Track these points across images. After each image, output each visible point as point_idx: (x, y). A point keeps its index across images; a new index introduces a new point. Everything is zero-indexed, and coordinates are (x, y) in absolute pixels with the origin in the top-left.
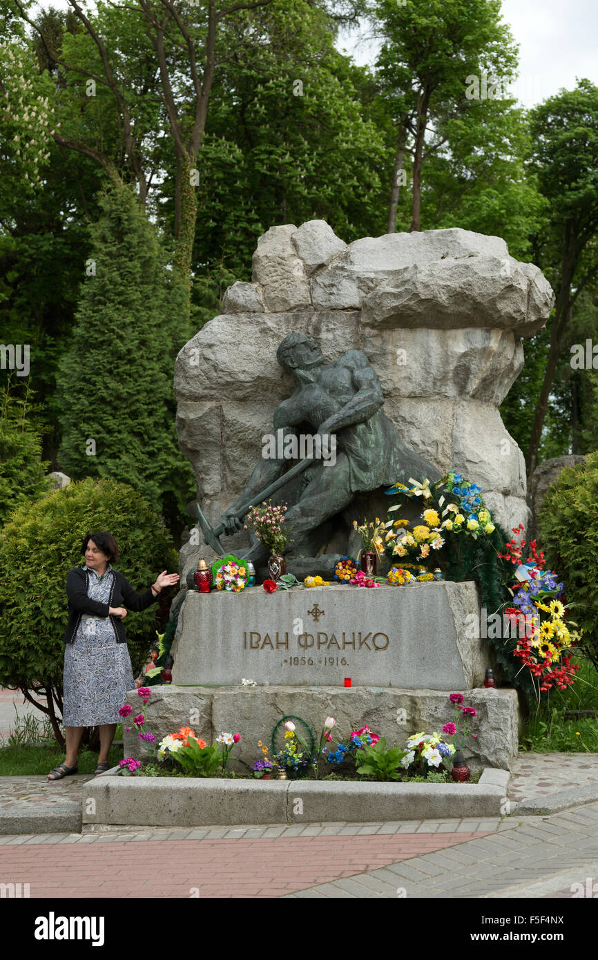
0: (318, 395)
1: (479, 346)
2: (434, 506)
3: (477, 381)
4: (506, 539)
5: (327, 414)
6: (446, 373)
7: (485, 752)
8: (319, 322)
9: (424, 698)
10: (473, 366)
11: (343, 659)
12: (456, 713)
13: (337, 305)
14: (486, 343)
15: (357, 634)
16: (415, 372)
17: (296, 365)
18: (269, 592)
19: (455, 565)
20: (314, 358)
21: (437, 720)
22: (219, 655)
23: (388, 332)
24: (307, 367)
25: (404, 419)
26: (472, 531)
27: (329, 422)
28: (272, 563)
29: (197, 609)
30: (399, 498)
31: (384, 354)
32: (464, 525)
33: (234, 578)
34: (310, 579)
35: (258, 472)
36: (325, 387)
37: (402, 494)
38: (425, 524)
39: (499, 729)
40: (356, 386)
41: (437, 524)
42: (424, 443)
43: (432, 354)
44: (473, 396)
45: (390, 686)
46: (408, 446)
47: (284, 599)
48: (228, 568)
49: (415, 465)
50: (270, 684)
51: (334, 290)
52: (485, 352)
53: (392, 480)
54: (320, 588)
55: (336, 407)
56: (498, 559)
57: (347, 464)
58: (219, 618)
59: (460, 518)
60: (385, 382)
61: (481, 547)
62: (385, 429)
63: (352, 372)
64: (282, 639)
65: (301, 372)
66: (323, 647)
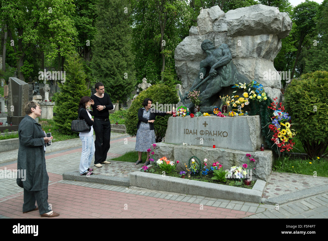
0: (211, 58)
1: (265, 40)
2: (247, 91)
3: (264, 52)
4: (271, 102)
5: (214, 63)
6: (254, 50)
7: (258, 174)
8: (215, 36)
9: (238, 154)
10: (263, 47)
11: (213, 139)
12: (248, 160)
13: (221, 31)
14: (267, 39)
15: (218, 132)
16: (244, 50)
17: (206, 49)
18: (192, 117)
19: (253, 110)
20: (212, 46)
21: (242, 162)
22: (177, 135)
23: (236, 38)
24: (209, 50)
25: (240, 65)
26: (259, 99)
27: (214, 65)
28: (195, 108)
29: (171, 121)
30: (237, 89)
31: (234, 44)
32: (256, 97)
33: (182, 113)
34: (205, 114)
35: (195, 81)
36: (214, 55)
37: (237, 88)
38: (243, 97)
39: (263, 167)
40: (223, 54)
41: (247, 97)
42: (246, 72)
43: (249, 44)
44: (263, 57)
45: (228, 148)
46: (241, 73)
47: (196, 120)
48: (181, 110)
49: (242, 79)
50: (191, 145)
51: (220, 26)
52: (267, 42)
53: (234, 83)
54: (207, 117)
55: (217, 61)
56: (268, 108)
57: (220, 78)
58: (177, 124)
59: (255, 95)
60: (234, 53)
61: (262, 104)
62: (232, 68)
63: (222, 49)
64: (195, 132)
65: (208, 51)
66: (207, 135)
